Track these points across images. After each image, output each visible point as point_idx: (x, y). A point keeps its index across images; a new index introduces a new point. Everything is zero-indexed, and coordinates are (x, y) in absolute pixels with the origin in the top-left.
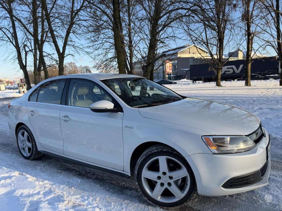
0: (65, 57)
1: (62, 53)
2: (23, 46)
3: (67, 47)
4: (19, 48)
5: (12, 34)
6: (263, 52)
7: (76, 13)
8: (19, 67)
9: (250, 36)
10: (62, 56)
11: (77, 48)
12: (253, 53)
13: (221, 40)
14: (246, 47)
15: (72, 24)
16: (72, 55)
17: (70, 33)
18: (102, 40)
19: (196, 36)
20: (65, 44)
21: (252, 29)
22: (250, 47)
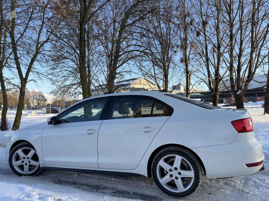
0: (27, 82)
1: (25, 79)
3: (30, 73)
6: (198, 87)
7: (42, 45)
9: (188, 73)
10: (24, 81)
11: (40, 74)
12: (191, 87)
13: (166, 76)
14: (185, 82)
15: (37, 53)
16: (34, 81)
17: (34, 61)
18: (61, 68)
19: (146, 71)
20: (29, 71)
21: (190, 68)
22: (189, 82)
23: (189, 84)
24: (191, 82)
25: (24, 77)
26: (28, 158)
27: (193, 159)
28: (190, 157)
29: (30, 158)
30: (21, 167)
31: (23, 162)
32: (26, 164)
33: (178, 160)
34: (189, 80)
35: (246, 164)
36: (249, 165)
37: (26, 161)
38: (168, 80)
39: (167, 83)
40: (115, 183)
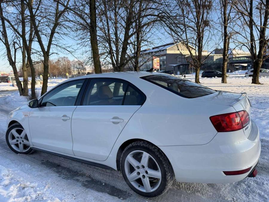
0: (49, 55)
1: (47, 52)
2: (12, 43)
3: (52, 46)
4: (9, 45)
5: (2, 33)
7: (61, 14)
8: (9, 63)
10: (46, 54)
15: (56, 24)
16: (57, 53)
17: (54, 33)
20: (50, 44)
22: (227, 47)
23: (226, 49)
24: (229, 46)
25: (46, 50)
26: (21, 138)
27: (161, 158)
28: (158, 156)
29: (23, 138)
30: (17, 145)
31: (17, 141)
32: (20, 143)
33: (145, 157)
34: (227, 45)
35: (224, 172)
36: (227, 173)
37: (20, 140)
38: (202, 45)
39: (201, 49)
40: (94, 170)
